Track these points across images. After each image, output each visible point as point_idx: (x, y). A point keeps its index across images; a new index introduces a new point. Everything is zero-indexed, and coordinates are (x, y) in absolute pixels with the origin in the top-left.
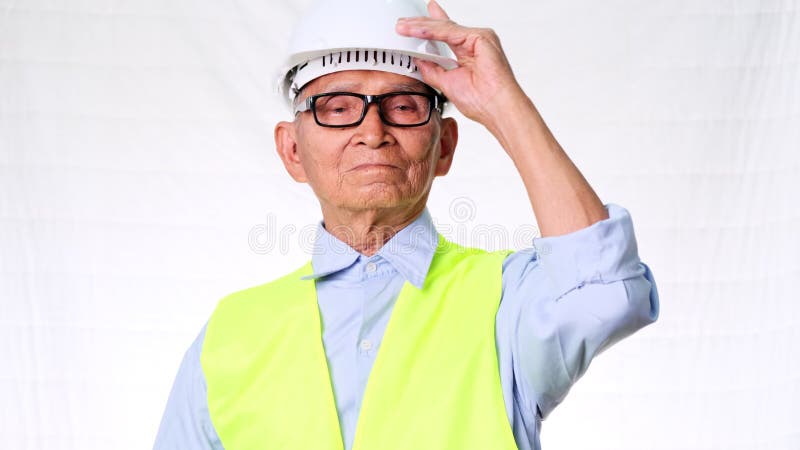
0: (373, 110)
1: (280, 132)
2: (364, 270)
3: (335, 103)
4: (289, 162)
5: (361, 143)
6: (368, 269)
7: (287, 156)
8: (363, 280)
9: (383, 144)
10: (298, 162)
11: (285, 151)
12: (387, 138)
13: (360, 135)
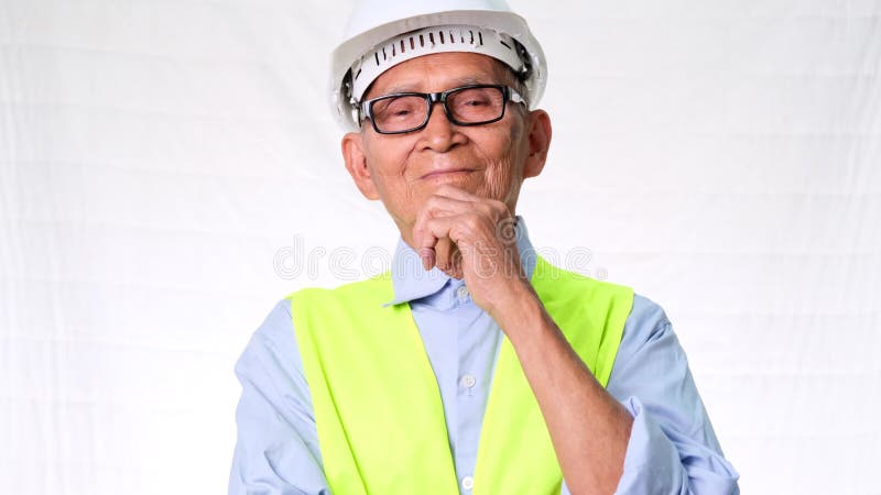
0: (438, 109)
1: (348, 145)
2: (455, 295)
3: (398, 105)
4: (360, 177)
5: (427, 148)
6: (459, 293)
7: (357, 172)
8: (455, 307)
9: (452, 147)
10: (369, 177)
11: (354, 166)
12: (457, 139)
13: (426, 139)
